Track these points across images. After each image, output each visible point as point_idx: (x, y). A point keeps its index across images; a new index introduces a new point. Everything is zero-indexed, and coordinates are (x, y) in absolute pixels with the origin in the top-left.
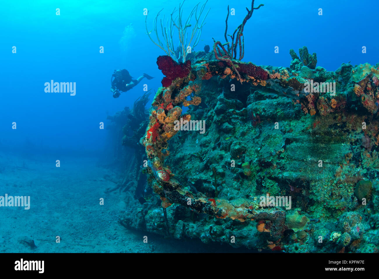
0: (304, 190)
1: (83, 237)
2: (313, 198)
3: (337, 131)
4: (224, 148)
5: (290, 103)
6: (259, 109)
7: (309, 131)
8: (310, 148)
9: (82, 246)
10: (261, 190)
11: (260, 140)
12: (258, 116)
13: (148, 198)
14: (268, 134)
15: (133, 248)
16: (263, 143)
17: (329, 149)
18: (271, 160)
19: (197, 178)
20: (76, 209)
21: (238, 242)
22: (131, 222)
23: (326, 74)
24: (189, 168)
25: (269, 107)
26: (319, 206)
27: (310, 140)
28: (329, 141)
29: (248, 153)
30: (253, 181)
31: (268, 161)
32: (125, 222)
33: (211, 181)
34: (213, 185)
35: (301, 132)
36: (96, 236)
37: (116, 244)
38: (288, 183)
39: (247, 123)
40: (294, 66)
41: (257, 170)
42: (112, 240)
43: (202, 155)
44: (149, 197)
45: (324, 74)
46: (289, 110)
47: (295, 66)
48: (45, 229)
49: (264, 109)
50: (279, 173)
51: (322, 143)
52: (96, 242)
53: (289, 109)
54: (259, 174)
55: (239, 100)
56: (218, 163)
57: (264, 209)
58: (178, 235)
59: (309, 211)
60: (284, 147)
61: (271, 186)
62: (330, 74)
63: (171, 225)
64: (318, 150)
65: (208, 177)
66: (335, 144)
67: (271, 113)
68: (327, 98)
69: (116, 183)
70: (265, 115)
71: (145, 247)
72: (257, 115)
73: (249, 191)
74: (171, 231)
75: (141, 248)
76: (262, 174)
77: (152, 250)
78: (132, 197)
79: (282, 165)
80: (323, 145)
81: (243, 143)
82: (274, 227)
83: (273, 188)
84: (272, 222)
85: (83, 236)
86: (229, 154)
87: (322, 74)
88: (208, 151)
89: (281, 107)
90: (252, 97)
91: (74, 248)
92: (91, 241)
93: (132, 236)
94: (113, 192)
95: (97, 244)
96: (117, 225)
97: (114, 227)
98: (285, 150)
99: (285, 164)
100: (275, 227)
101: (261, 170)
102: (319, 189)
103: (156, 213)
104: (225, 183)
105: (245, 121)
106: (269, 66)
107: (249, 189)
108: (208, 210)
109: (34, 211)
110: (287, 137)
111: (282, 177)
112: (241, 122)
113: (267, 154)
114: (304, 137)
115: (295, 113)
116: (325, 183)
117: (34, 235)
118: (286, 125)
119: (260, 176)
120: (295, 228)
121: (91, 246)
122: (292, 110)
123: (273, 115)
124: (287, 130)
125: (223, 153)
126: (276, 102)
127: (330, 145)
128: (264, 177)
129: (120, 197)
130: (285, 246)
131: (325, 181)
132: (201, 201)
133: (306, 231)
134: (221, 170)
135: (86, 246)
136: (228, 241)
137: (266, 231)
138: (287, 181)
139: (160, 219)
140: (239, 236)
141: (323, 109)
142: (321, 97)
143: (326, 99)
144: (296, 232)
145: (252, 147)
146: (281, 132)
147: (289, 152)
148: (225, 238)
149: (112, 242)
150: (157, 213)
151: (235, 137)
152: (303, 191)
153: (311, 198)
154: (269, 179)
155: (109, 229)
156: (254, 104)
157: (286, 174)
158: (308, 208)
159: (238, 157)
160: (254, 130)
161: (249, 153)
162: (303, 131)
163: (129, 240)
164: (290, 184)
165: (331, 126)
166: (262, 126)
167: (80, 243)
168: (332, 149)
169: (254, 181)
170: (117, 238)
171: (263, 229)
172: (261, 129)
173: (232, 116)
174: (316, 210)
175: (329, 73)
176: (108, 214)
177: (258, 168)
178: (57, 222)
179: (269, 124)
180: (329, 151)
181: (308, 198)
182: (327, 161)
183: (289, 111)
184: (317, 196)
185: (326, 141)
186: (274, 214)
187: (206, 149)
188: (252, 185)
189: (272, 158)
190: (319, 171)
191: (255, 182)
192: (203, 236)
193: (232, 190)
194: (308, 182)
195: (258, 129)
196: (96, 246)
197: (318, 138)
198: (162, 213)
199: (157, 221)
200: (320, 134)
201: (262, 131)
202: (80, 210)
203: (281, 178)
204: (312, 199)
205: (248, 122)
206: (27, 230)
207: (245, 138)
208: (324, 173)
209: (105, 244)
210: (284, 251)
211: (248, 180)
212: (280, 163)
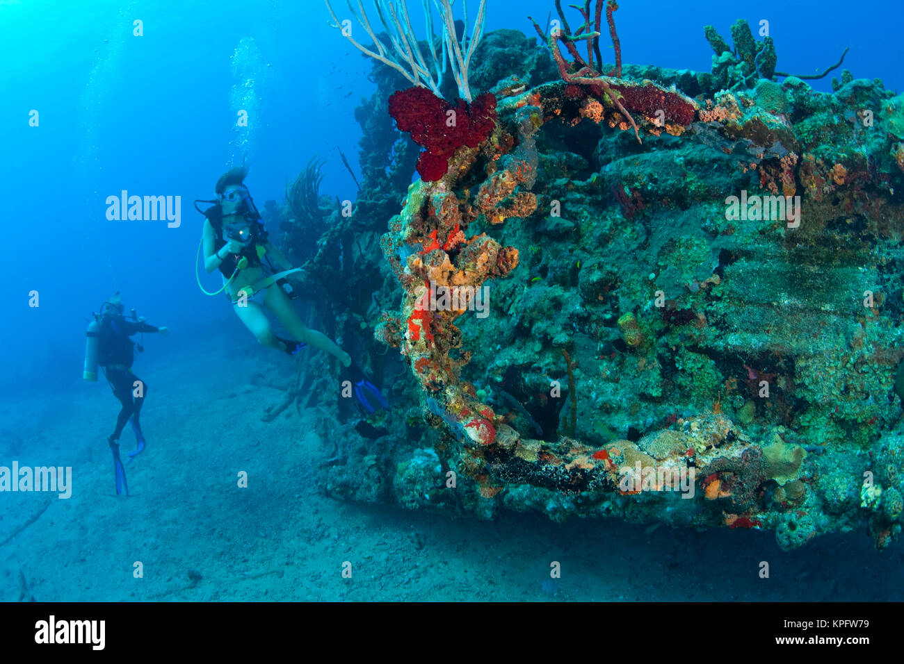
0: (781, 377)
1: (249, 555)
2: (804, 396)
3: (848, 236)
4: (560, 279)
5: (720, 159)
6: (639, 175)
7: (779, 234)
8: (784, 275)
9: (254, 578)
10: (674, 379)
11: (650, 254)
12: (637, 194)
13: (377, 417)
14: (669, 238)
15: (374, 552)
16: (662, 261)
17: (831, 278)
18: (691, 305)
19: (505, 362)
20: (209, 484)
21: (646, 516)
22: (353, 489)
23: (812, 98)
24: (470, 334)
25: (666, 171)
26: (820, 415)
27: (783, 256)
28: (830, 259)
29: (624, 289)
30: (649, 356)
31: (683, 309)
32: (338, 492)
33: (541, 365)
34: (548, 374)
35: (757, 233)
36: (277, 542)
37: (330, 550)
38: (742, 362)
39: (609, 211)
40: (723, 70)
41: (658, 329)
42: (316, 543)
43: (501, 302)
44: (378, 415)
45: (806, 98)
46: (718, 177)
47: (726, 71)
48: (156, 563)
49: (651, 175)
50: (717, 337)
51: (812, 263)
52: (283, 558)
53: (717, 174)
54: (664, 340)
55: (576, 153)
56: (549, 318)
57: (718, 450)
58: (487, 511)
59: (796, 425)
60: (719, 271)
61: (698, 368)
62: (824, 99)
63: (465, 489)
64: (803, 279)
65: (530, 355)
66: (842, 266)
67: (673, 185)
68: (823, 159)
69: (284, 389)
70: (657, 191)
71: (398, 541)
72: (634, 190)
73: (644, 382)
74: (468, 506)
75: (391, 547)
76: (673, 340)
77: (417, 546)
78: (334, 419)
79: (719, 317)
80: (814, 269)
81: (607, 263)
82: (741, 484)
83: (703, 374)
84: (735, 474)
85: (248, 552)
86: (575, 292)
87: (802, 98)
88: (514, 290)
89: (697, 170)
90: (612, 143)
91: (236, 591)
92: (269, 559)
93: (361, 519)
94: (281, 414)
95: (287, 564)
96: (315, 499)
97: (310, 504)
98: (721, 278)
99: (726, 314)
100: (743, 485)
101: (667, 331)
102: (817, 377)
103: (421, 469)
104: (578, 367)
105: (600, 207)
106: (649, 68)
107: (641, 377)
108: (601, 484)
109: (118, 525)
110: (722, 246)
111: (726, 348)
112: (592, 210)
113: (677, 291)
114: (766, 246)
115: (734, 185)
116: (830, 363)
117: (137, 590)
118: (716, 216)
119: (666, 345)
120: (779, 474)
121: (272, 572)
122: (725, 179)
123: (678, 190)
124: (720, 230)
125: (557, 291)
126: (682, 158)
127: (833, 270)
128: (678, 347)
129: (303, 424)
130: (759, 516)
131: (830, 358)
132: (582, 467)
133: (802, 480)
134: (562, 338)
135: (261, 575)
136: (619, 514)
137: (724, 495)
138: (738, 356)
139: (435, 482)
140: (645, 501)
141: (814, 185)
142: (807, 155)
143: (819, 161)
144: (782, 484)
145: (633, 272)
146: (703, 232)
147: (732, 284)
148: (611, 508)
149: (320, 546)
150: (424, 469)
151: (584, 249)
152: (778, 380)
153: (800, 397)
154: (690, 351)
155: (300, 515)
156: (623, 163)
157: (733, 340)
158: (793, 419)
159: (601, 298)
160: (629, 230)
161: (628, 288)
162: (762, 232)
163: (356, 533)
164: (746, 364)
165: (831, 225)
166: (651, 216)
167: (246, 573)
168: (837, 279)
169: (652, 356)
170: (326, 534)
171: (717, 493)
172: (649, 226)
173: (564, 197)
174: (812, 423)
175: (821, 96)
176: (286, 475)
177: (658, 326)
178: (177, 534)
179: (669, 213)
180: (831, 284)
181: (791, 396)
182: (828, 308)
183: (718, 179)
184: (814, 393)
185: (822, 259)
186: (740, 456)
187: (509, 283)
188: (650, 368)
189: (691, 300)
190: (813, 332)
191: (655, 360)
192: (554, 508)
193: (600, 384)
194: (791, 359)
195: (641, 225)
196: (287, 569)
197: (803, 251)
198: (437, 465)
199: (428, 489)
200: (806, 241)
201: (653, 230)
202: (218, 483)
203: (722, 348)
204: (802, 398)
205: (610, 208)
206: (119, 583)
207: (609, 251)
208: (825, 338)
209: (304, 559)
210: (758, 528)
211: (637, 356)
212: (714, 311)
